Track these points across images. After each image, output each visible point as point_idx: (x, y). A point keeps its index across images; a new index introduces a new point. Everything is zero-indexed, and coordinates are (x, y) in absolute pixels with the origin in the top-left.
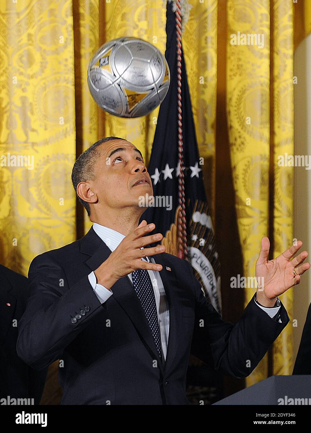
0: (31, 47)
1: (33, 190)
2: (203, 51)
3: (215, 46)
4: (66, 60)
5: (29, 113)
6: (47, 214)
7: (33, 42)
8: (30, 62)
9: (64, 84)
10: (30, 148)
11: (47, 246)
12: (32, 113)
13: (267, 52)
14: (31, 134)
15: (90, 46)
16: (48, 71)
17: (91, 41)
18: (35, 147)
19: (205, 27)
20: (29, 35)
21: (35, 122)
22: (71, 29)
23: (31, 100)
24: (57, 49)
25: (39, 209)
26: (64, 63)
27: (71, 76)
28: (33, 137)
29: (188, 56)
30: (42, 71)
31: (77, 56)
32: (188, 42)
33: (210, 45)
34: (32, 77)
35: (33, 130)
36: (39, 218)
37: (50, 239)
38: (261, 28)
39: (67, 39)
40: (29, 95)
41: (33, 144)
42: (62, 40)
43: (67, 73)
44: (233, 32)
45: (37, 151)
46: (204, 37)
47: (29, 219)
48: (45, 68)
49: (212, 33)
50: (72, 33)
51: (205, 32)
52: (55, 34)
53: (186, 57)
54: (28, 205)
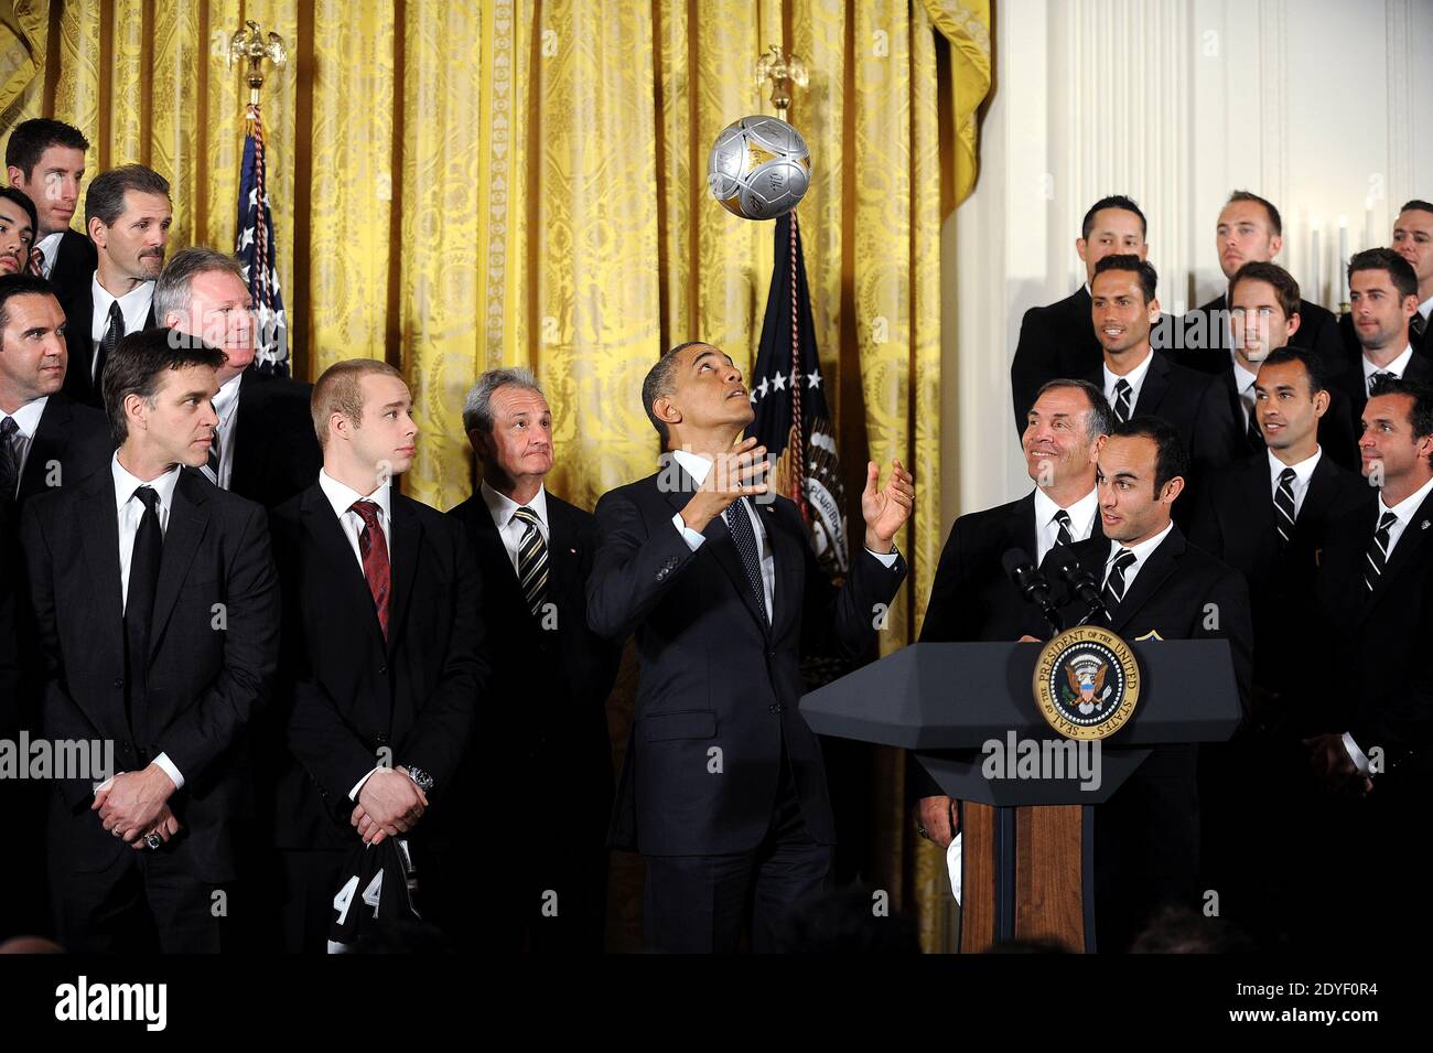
0: (603, 221)
1: (606, 406)
2: (825, 226)
3: (840, 219)
4: (648, 238)
5: (600, 306)
6: (622, 435)
7: (605, 214)
8: (602, 239)
9: (646, 268)
10: (602, 351)
11: (624, 476)
12: (604, 305)
13: (906, 226)
14: (603, 333)
15: (679, 220)
16: (624, 251)
17: (679, 212)
18: (608, 350)
19: (827, 196)
20: (601, 206)
21: (609, 316)
22: (654, 197)
23: (602, 288)
24: (636, 224)
25: (612, 427)
26: (645, 241)
27: (654, 258)
28: (605, 337)
29: (806, 235)
30: (618, 248)
31: (662, 232)
32: (804, 215)
33: (832, 218)
34: (604, 259)
35: (606, 328)
36: (613, 441)
37: (628, 468)
38: (899, 197)
39: (648, 210)
40: (600, 282)
41: (606, 346)
42: (643, 213)
43: (649, 255)
44: (863, 202)
45: (611, 356)
46: (825, 208)
47: (600, 442)
48: (620, 247)
49: (835, 203)
50: (655, 203)
51: (827, 202)
52: (633, 204)
53: (801, 233)
54: (598, 424)
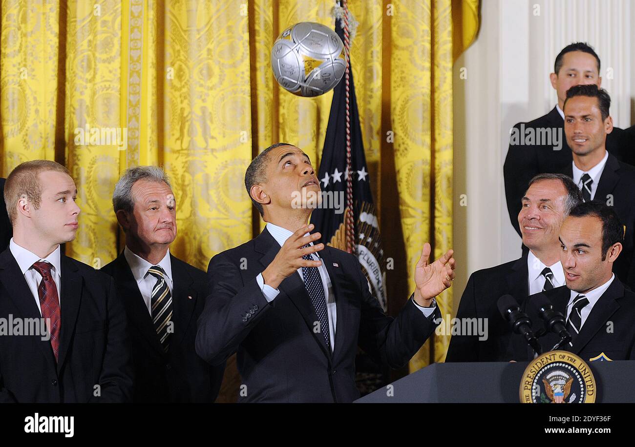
0: (210, 61)
1: (212, 193)
2: (369, 65)
3: (380, 59)
4: (243, 73)
5: (208, 122)
6: (225, 215)
7: (212, 56)
8: (210, 75)
9: (241, 95)
10: (210, 153)
11: (226, 244)
12: (212, 122)
13: (428, 65)
14: (211, 142)
15: (265, 60)
16: (226, 83)
17: (266, 55)
18: (214, 153)
19: (371, 43)
20: (209, 50)
21: (215, 129)
22: (247, 44)
23: (210, 110)
24: (234, 63)
25: (218, 210)
26: (241, 75)
27: (247, 88)
28: (212, 144)
29: (356, 70)
30: (221, 82)
31: (253, 69)
32: (355, 56)
33: (375, 58)
34: (211, 89)
35: (213, 138)
36: (218, 219)
37: (228, 238)
38: (423, 43)
39: (243, 53)
40: (209, 105)
41: (213, 150)
42: (239, 54)
43: (243, 85)
44: (397, 47)
45: (216, 157)
46: (369, 52)
47: (209, 219)
48: (224, 80)
49: (377, 47)
50: (248, 48)
51: (371, 47)
52: (232, 49)
53: (353, 70)
54: (208, 207)
